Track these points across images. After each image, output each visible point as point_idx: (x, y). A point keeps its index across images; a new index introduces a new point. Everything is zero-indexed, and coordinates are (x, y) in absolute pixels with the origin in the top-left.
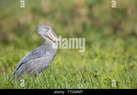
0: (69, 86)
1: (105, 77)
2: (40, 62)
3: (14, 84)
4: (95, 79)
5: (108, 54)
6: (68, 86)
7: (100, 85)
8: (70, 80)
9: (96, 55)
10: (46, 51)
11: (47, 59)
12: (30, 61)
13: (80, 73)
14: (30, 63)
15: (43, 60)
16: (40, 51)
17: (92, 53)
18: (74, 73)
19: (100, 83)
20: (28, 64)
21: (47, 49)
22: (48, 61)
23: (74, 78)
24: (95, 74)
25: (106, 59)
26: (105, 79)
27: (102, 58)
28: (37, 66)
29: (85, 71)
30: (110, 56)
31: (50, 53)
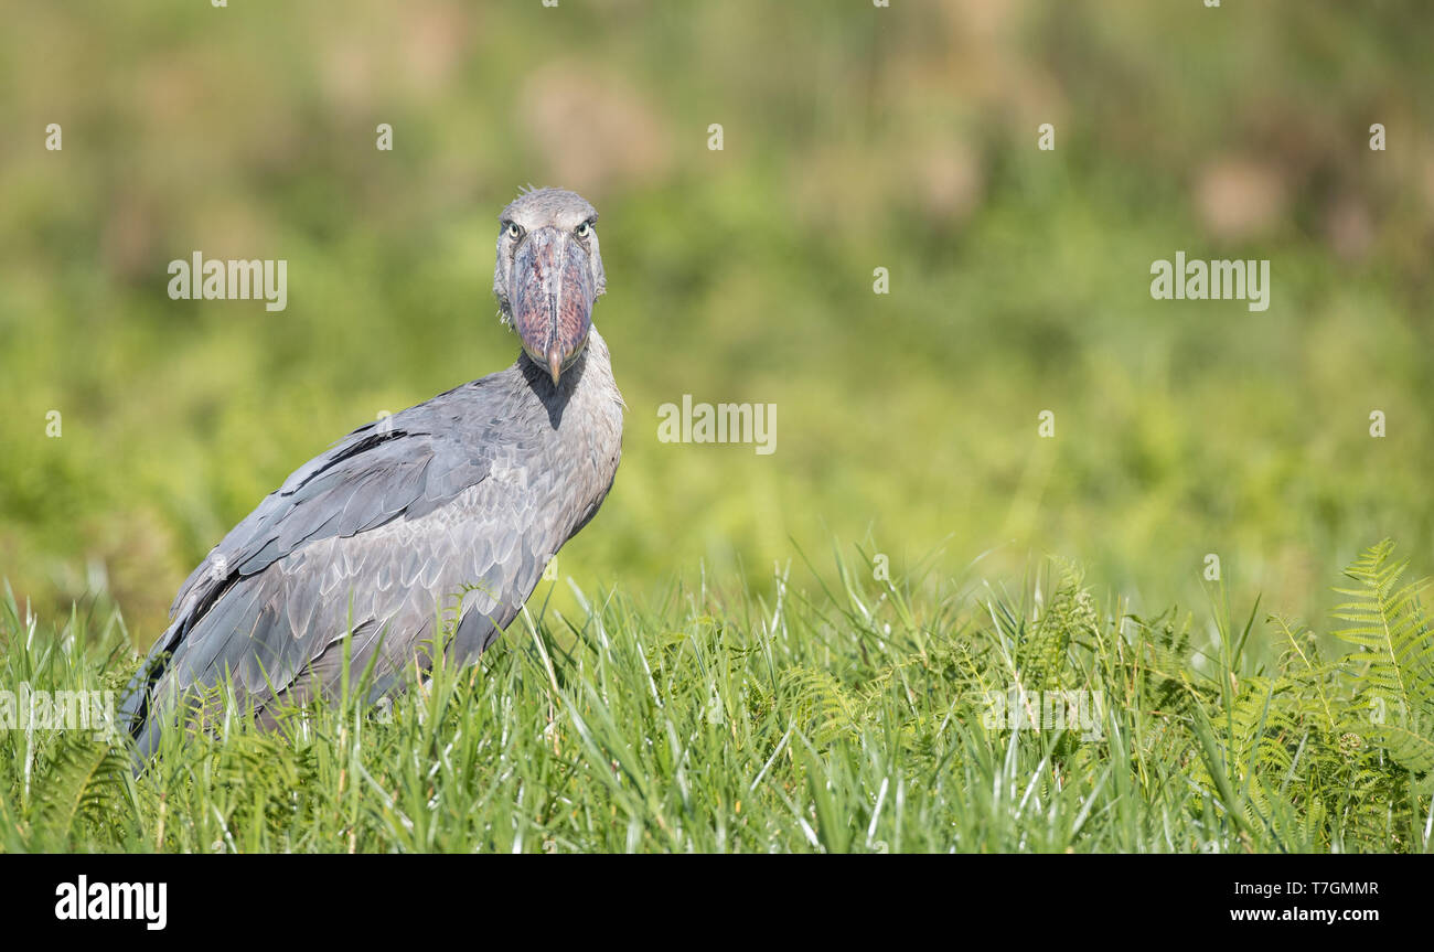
0: (900, 797)
1: (1274, 713)
2: (416, 563)
3: (320, 749)
4: (1160, 727)
5: (1262, 465)
6: (891, 794)
7: (1223, 799)
8: (911, 730)
9: (1141, 471)
10: (493, 447)
11: (503, 540)
12: (310, 548)
13: (1010, 663)
14: (316, 570)
15: (455, 549)
16: (424, 451)
17: (1098, 453)
18: (942, 654)
19: (1226, 773)
20: (294, 579)
21: (506, 429)
22: (507, 559)
23: (950, 712)
24: (1160, 676)
25: (1247, 511)
26: (1271, 723)
27: (1202, 502)
28: (383, 609)
29: (1066, 641)
30: (1282, 485)
31: (523, 472)
